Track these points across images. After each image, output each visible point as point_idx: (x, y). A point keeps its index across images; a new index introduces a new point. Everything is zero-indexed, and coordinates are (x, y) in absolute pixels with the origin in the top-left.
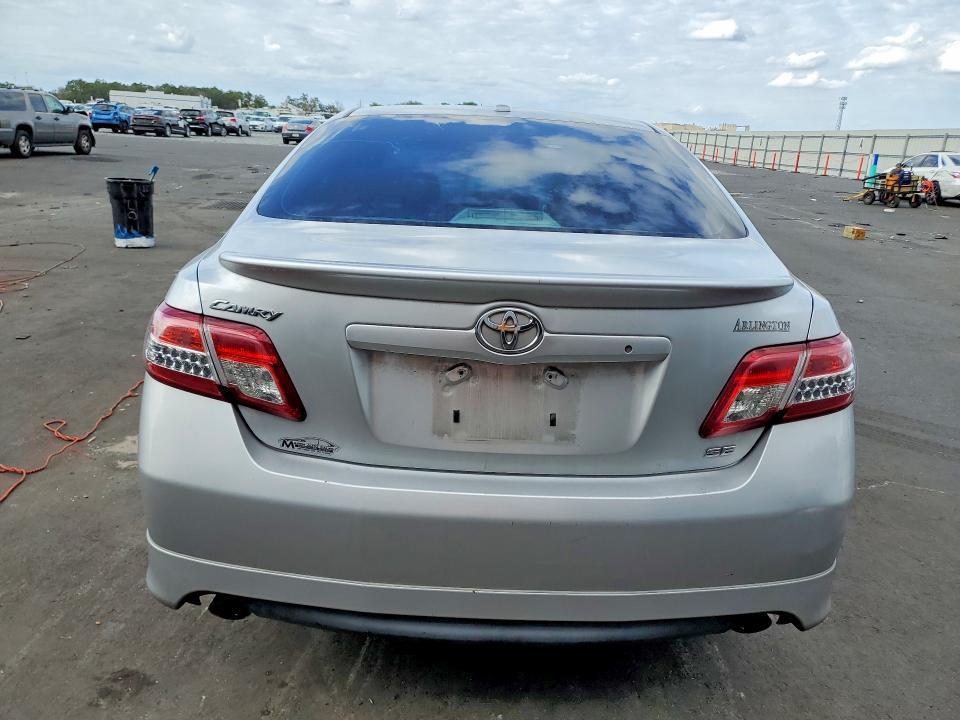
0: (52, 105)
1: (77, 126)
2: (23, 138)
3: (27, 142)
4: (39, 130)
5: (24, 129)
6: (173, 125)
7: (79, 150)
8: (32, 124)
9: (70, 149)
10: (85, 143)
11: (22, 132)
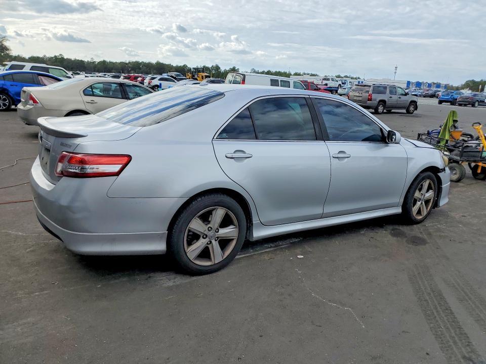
0: (400, 91)
1: (409, 101)
2: (381, 105)
3: (382, 108)
4: (389, 102)
5: (383, 102)
6: (481, 101)
7: (408, 112)
8: (386, 100)
9: (404, 111)
10: (412, 108)
11: (381, 103)
